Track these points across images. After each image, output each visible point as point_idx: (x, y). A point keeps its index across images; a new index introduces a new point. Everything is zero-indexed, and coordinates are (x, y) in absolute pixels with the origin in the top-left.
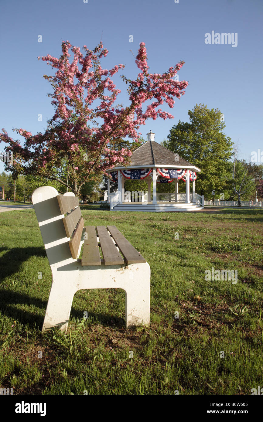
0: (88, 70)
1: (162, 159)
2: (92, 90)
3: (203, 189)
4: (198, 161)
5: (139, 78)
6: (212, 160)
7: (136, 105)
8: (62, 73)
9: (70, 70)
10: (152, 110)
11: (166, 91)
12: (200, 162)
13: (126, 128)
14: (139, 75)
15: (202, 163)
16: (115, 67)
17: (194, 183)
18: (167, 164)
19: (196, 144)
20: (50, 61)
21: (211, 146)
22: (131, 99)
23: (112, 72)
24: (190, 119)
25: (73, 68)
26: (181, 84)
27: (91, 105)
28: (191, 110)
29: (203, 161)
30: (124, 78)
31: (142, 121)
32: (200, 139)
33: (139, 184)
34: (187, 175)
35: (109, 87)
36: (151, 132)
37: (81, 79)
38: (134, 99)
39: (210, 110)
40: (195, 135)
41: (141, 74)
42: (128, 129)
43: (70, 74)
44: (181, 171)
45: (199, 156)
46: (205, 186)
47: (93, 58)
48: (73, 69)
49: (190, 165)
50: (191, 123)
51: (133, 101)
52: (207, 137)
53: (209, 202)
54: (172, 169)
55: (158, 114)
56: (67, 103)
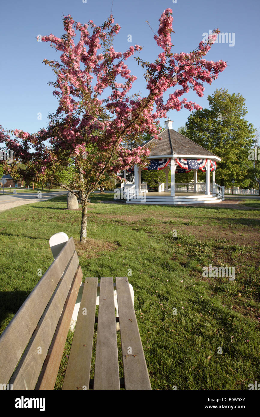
0: (95, 52)
1: (181, 148)
2: (103, 77)
3: (223, 179)
4: (217, 149)
5: (160, 59)
6: (232, 148)
7: (155, 94)
8: (67, 56)
9: (76, 52)
10: (175, 100)
11: (195, 75)
12: (220, 151)
13: (143, 123)
14: (160, 56)
15: (222, 151)
16: (130, 48)
17: (214, 173)
18: (186, 154)
19: (215, 131)
20: (52, 41)
21: (232, 134)
22: (149, 87)
23: (126, 55)
24: (210, 105)
25: (79, 50)
26: (217, 66)
27: (101, 94)
28: (211, 96)
29: (224, 149)
30: (139, 61)
31: (162, 114)
32: (220, 126)
33: (156, 173)
34: (207, 165)
35: (122, 73)
36: (169, 119)
37: (88, 64)
38: (153, 88)
39: (231, 95)
40: (215, 122)
41: (163, 55)
42: (145, 124)
43: (75, 58)
44: (201, 161)
45: (219, 144)
46: (225, 175)
47: (102, 36)
48: (79, 52)
49: (210, 155)
50: (210, 110)
51: (152, 91)
52: (227, 124)
53: (228, 190)
54: (191, 159)
55: (183, 104)
56: (72, 92)
